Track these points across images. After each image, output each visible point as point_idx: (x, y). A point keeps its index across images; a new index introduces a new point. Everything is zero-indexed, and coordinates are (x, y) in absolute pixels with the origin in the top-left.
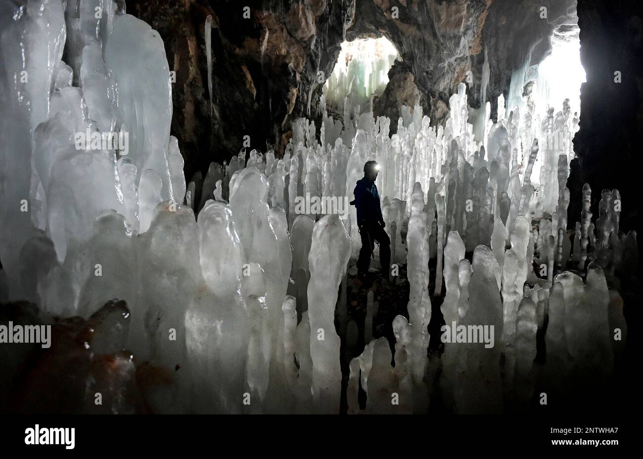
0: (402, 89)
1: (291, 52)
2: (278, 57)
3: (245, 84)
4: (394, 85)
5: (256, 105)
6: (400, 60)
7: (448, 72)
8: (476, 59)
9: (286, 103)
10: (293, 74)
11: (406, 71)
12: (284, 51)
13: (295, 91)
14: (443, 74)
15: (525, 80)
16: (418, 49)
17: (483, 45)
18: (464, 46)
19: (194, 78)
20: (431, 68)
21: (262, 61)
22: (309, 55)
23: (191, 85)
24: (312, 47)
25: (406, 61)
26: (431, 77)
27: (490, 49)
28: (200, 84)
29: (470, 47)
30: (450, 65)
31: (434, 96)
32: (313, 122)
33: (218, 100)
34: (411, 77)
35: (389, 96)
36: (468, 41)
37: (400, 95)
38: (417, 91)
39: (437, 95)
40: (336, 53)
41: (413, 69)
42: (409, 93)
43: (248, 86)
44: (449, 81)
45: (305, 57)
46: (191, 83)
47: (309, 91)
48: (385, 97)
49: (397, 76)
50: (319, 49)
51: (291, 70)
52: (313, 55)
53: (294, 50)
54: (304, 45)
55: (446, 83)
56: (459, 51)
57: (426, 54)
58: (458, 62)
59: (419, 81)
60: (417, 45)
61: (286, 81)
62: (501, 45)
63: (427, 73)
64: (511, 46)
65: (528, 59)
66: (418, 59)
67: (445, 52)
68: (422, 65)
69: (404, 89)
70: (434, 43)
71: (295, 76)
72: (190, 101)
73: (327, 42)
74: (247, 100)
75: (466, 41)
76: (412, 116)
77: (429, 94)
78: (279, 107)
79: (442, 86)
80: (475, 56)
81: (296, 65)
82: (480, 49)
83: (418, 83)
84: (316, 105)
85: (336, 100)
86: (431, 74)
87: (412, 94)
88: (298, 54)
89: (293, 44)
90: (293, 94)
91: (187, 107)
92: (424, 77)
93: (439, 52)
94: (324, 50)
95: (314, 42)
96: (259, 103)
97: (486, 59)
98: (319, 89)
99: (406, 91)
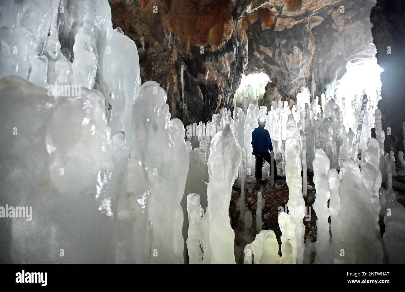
0: (272, 94)
1: (219, 79)
2: (213, 81)
3: (198, 94)
4: (268, 93)
5: (203, 103)
6: (271, 82)
7: (294, 86)
8: (308, 79)
9: (217, 101)
10: (220, 88)
11: (274, 86)
12: (216, 79)
13: (221, 96)
14: (292, 87)
15: (334, 88)
16: (279, 76)
17: (311, 72)
18: (302, 73)
19: (176, 92)
20: (286, 84)
21: (206, 84)
22: (227, 80)
23: (175, 95)
24: (229, 76)
25: (273, 82)
26: (286, 88)
27: (315, 74)
28: (179, 95)
29: (305, 74)
30: (295, 82)
31: (288, 97)
32: (229, 109)
33: (186, 102)
34: (276, 89)
35: (266, 98)
36: (304, 71)
37: (271, 97)
38: (279, 95)
39: (289, 97)
40: (240, 79)
41: (277, 85)
42: (275, 96)
43: (200, 95)
44: (295, 90)
45: (225, 81)
46: (175, 94)
47: (227, 96)
48: (264, 99)
49: (269, 89)
50: (232, 77)
51: (219, 87)
52: (229, 80)
53: (220, 78)
54: (225, 76)
55: (293, 91)
56: (299, 76)
57: (283, 78)
58: (299, 80)
59: (280, 91)
60: (278, 74)
61: (217, 92)
62: (320, 72)
63: (284, 87)
64: (325, 72)
65: (335, 77)
66: (279, 81)
67: (292, 76)
68: (281, 83)
69: (273, 94)
70: (286, 72)
71: (221, 89)
72: (174, 102)
73: (235, 74)
74: (199, 101)
75: (303, 71)
76: (278, 106)
77: (286, 96)
78: (214, 103)
79: (291, 92)
80: (307, 78)
81: (221, 85)
82: (309, 74)
83: (279, 91)
84: (231, 103)
85: (241, 101)
86: (286, 87)
87: (277, 96)
88: (222, 80)
89: (220, 76)
90: (220, 98)
91: (172, 105)
92: (282, 89)
93: (289, 77)
94: (234, 77)
95: (229, 74)
96: (205, 102)
97: (313, 78)
98: (233, 96)
99: (274, 95)
